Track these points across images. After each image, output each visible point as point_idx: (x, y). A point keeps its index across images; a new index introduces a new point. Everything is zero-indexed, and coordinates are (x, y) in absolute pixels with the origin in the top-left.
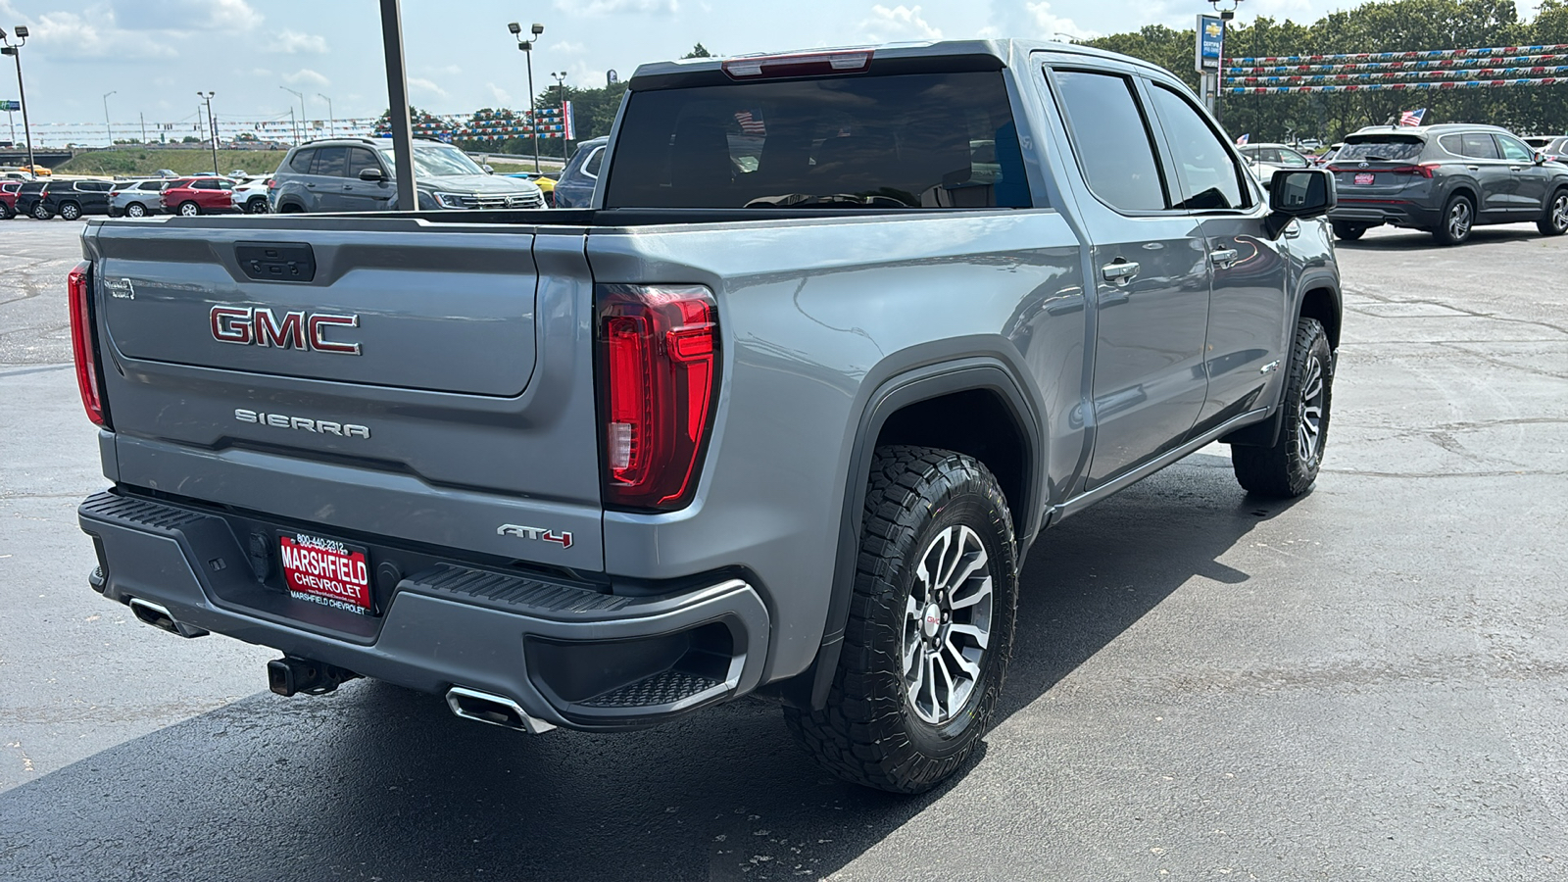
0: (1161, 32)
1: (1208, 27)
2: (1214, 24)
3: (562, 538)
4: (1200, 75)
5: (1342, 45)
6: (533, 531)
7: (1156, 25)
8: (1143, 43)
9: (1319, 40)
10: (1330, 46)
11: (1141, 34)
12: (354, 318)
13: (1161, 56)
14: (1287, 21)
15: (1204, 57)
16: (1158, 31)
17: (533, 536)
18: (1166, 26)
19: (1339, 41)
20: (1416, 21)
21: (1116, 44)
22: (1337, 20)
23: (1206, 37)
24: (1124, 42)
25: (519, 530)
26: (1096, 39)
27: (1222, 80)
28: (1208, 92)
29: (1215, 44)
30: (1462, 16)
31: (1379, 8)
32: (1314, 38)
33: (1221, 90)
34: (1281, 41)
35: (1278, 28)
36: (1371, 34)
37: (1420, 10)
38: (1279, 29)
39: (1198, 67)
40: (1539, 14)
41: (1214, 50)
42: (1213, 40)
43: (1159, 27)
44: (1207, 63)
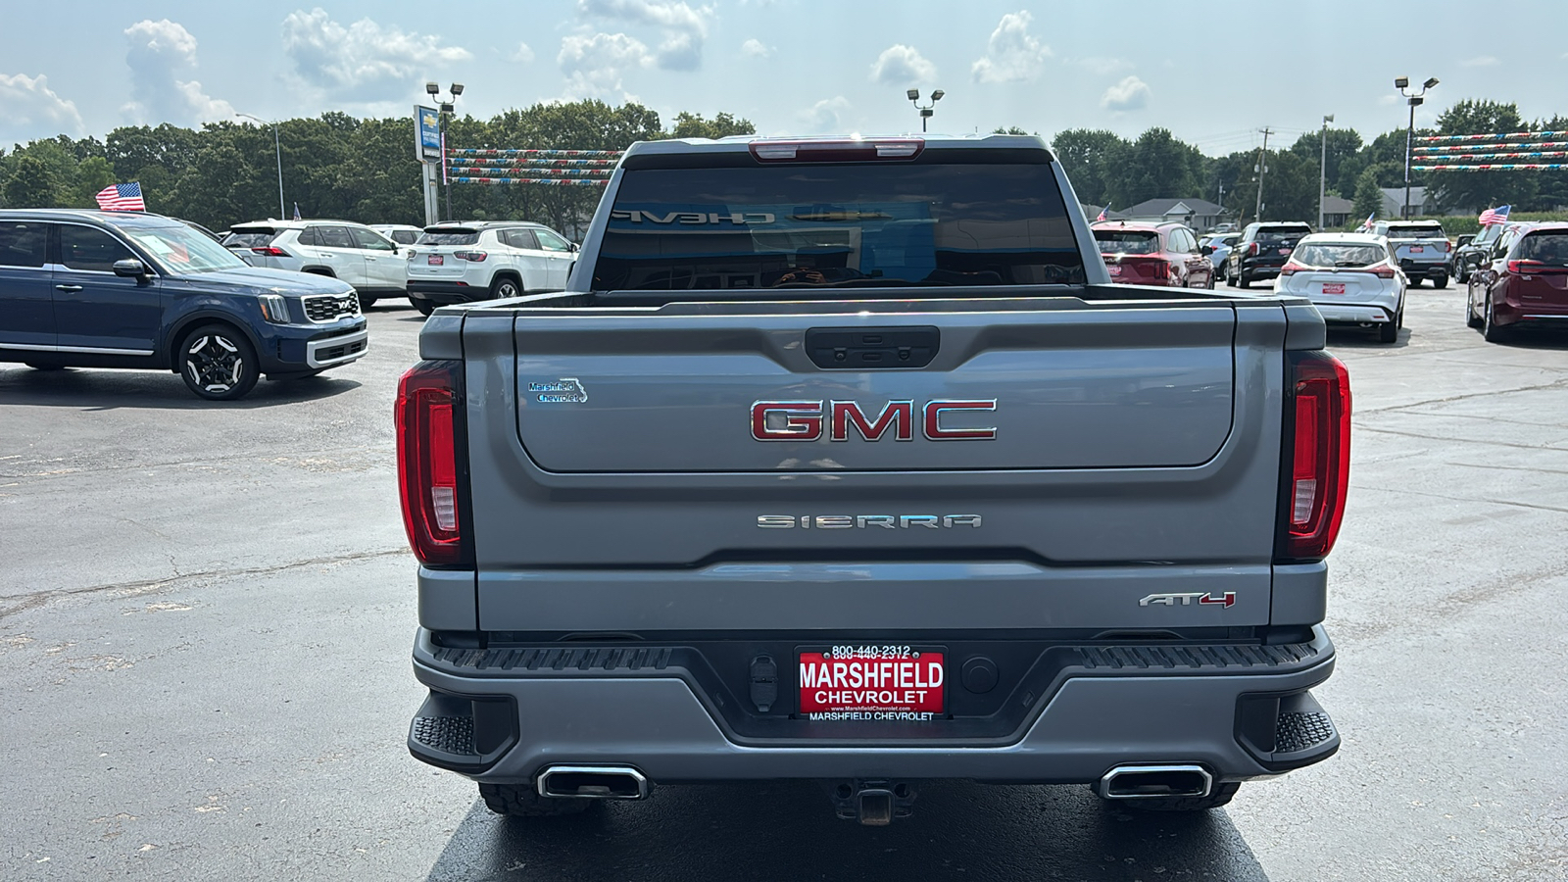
0: (342, 119)
1: (425, 118)
2: (431, 115)
3: (1225, 599)
4: (421, 164)
5: (521, 142)
6: (1186, 596)
7: (336, 112)
8: (327, 129)
9: (498, 136)
10: (509, 142)
11: (322, 120)
12: (994, 401)
13: (349, 143)
14: (468, 115)
15: (424, 146)
16: (339, 117)
17: (1186, 601)
18: (347, 113)
19: (517, 138)
20: (581, 125)
21: (301, 129)
22: (512, 118)
23: (424, 127)
24: (308, 126)
25: (1169, 598)
26: (279, 123)
27: (447, 169)
28: (430, 180)
29: (432, 134)
30: (617, 122)
31: (548, 110)
32: (493, 133)
33: (447, 179)
34: (464, 134)
35: (459, 122)
36: (545, 133)
37: (583, 114)
38: (461, 123)
39: (419, 156)
40: (677, 125)
41: (432, 141)
42: (429, 130)
43: (340, 114)
44: (428, 152)
